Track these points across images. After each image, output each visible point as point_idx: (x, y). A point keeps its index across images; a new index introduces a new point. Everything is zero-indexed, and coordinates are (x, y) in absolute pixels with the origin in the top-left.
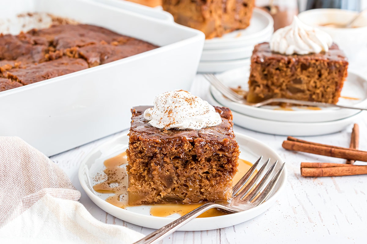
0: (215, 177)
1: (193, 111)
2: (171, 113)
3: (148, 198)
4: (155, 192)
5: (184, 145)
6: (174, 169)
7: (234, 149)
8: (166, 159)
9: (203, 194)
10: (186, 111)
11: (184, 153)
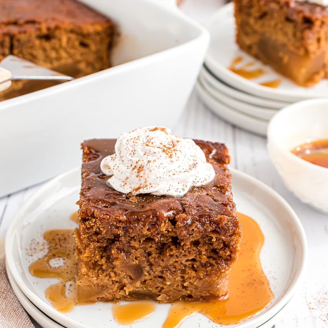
0: (204, 266)
1: (174, 167)
2: (141, 170)
3: (106, 294)
4: (117, 285)
5: (160, 225)
6: (145, 255)
7: (235, 231)
8: (133, 243)
9: (187, 289)
10: (164, 167)
11: (161, 235)
